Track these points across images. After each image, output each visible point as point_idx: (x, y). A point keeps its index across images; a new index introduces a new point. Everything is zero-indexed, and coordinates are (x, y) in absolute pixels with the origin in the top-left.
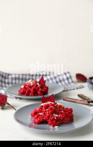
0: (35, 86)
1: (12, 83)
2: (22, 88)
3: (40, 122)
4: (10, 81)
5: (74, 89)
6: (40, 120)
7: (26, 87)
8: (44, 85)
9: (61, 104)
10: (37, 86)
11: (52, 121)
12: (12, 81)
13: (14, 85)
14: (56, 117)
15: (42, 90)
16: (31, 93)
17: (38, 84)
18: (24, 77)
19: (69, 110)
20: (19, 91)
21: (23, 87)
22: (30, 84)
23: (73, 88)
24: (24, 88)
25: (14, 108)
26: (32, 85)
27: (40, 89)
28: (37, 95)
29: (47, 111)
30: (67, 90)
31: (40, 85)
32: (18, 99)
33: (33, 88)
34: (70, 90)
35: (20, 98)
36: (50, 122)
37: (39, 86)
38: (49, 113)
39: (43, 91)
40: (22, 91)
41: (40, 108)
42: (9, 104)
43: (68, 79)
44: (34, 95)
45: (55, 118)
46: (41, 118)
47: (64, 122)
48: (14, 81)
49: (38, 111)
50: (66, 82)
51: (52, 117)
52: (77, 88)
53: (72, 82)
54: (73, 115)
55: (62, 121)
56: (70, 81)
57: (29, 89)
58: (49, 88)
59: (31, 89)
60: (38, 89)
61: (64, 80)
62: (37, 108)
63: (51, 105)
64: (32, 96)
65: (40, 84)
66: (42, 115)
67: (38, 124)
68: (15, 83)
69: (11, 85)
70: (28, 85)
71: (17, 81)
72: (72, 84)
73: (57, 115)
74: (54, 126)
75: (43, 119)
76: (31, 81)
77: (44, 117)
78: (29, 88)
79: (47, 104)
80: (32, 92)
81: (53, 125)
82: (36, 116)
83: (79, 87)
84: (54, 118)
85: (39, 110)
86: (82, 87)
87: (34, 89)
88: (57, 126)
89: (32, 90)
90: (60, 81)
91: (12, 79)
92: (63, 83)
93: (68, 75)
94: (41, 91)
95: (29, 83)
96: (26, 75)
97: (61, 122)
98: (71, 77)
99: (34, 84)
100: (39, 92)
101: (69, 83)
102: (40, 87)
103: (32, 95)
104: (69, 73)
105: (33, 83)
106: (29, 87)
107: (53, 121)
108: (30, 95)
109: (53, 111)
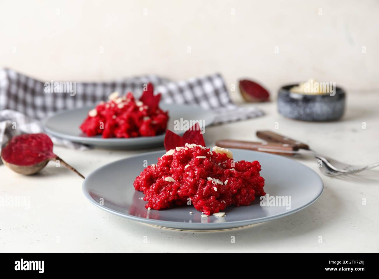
0: (130, 109)
1: (55, 109)
2: (90, 118)
3: (168, 202)
4: (49, 101)
5: (239, 120)
6: (166, 198)
7: (104, 113)
8: (157, 108)
9: (227, 151)
10: (137, 108)
11: (205, 197)
12: (54, 102)
13: (60, 112)
14: (216, 186)
15: (152, 119)
16: (120, 131)
17: (139, 104)
18: (89, 90)
19: (249, 168)
20: (83, 127)
21: (93, 113)
22: (116, 105)
23: (235, 118)
24: (96, 117)
25: (75, 171)
26: (121, 106)
27: (146, 119)
28: (139, 135)
29: (187, 170)
30: (220, 124)
31: (146, 107)
32: (83, 148)
33: (125, 116)
34: (230, 122)
35: (89, 146)
36: (200, 202)
37: (144, 110)
38: (194, 176)
39: (155, 122)
40: (92, 126)
41: (164, 165)
42: (61, 160)
43: (217, 93)
44: (130, 136)
45: (216, 189)
46: (170, 190)
47: (241, 201)
48: (60, 103)
49: (158, 173)
50: (214, 101)
51: (204, 185)
52: (249, 118)
53: (231, 102)
54: (262, 180)
55: (234, 196)
56: (224, 99)
57: (115, 120)
58: (170, 114)
59: (118, 120)
60: (141, 118)
61: (206, 97)
62: (153, 165)
63: (198, 152)
64: (123, 137)
65: (145, 104)
66: (172, 183)
67: (161, 209)
68: (65, 108)
69: (51, 114)
70: (110, 108)
71: (70, 103)
72: (231, 107)
73: (217, 182)
74: (211, 213)
75: (176, 194)
76: (118, 97)
77: (179, 188)
78: (114, 117)
79: (186, 149)
80: (123, 128)
81: (207, 210)
82: (154, 186)
83: (253, 113)
84: (210, 189)
85: (161, 170)
86: (260, 113)
87: (130, 120)
88: (220, 211)
89: (122, 122)
90: (197, 100)
91: (55, 96)
92: (204, 105)
93: (218, 83)
94: (150, 125)
95: (113, 102)
96: (95, 85)
97: (230, 200)
98: (225, 88)
99: (126, 104)
100: (143, 128)
101: (221, 105)
102: (145, 113)
103: (124, 134)
104: (219, 76)
105: (123, 101)
106: (112, 113)
107: (208, 197)
108: (118, 135)
109: (206, 170)
